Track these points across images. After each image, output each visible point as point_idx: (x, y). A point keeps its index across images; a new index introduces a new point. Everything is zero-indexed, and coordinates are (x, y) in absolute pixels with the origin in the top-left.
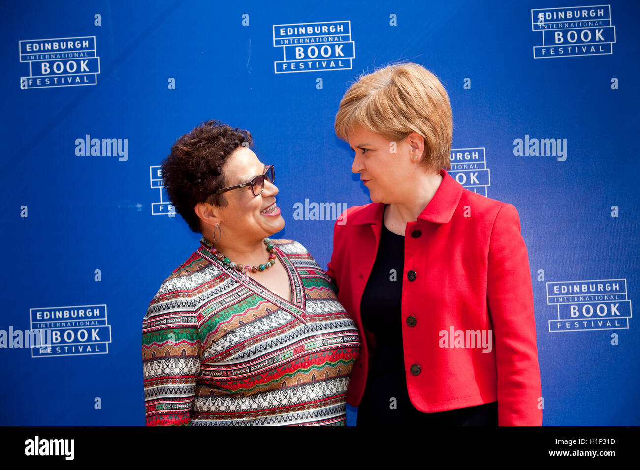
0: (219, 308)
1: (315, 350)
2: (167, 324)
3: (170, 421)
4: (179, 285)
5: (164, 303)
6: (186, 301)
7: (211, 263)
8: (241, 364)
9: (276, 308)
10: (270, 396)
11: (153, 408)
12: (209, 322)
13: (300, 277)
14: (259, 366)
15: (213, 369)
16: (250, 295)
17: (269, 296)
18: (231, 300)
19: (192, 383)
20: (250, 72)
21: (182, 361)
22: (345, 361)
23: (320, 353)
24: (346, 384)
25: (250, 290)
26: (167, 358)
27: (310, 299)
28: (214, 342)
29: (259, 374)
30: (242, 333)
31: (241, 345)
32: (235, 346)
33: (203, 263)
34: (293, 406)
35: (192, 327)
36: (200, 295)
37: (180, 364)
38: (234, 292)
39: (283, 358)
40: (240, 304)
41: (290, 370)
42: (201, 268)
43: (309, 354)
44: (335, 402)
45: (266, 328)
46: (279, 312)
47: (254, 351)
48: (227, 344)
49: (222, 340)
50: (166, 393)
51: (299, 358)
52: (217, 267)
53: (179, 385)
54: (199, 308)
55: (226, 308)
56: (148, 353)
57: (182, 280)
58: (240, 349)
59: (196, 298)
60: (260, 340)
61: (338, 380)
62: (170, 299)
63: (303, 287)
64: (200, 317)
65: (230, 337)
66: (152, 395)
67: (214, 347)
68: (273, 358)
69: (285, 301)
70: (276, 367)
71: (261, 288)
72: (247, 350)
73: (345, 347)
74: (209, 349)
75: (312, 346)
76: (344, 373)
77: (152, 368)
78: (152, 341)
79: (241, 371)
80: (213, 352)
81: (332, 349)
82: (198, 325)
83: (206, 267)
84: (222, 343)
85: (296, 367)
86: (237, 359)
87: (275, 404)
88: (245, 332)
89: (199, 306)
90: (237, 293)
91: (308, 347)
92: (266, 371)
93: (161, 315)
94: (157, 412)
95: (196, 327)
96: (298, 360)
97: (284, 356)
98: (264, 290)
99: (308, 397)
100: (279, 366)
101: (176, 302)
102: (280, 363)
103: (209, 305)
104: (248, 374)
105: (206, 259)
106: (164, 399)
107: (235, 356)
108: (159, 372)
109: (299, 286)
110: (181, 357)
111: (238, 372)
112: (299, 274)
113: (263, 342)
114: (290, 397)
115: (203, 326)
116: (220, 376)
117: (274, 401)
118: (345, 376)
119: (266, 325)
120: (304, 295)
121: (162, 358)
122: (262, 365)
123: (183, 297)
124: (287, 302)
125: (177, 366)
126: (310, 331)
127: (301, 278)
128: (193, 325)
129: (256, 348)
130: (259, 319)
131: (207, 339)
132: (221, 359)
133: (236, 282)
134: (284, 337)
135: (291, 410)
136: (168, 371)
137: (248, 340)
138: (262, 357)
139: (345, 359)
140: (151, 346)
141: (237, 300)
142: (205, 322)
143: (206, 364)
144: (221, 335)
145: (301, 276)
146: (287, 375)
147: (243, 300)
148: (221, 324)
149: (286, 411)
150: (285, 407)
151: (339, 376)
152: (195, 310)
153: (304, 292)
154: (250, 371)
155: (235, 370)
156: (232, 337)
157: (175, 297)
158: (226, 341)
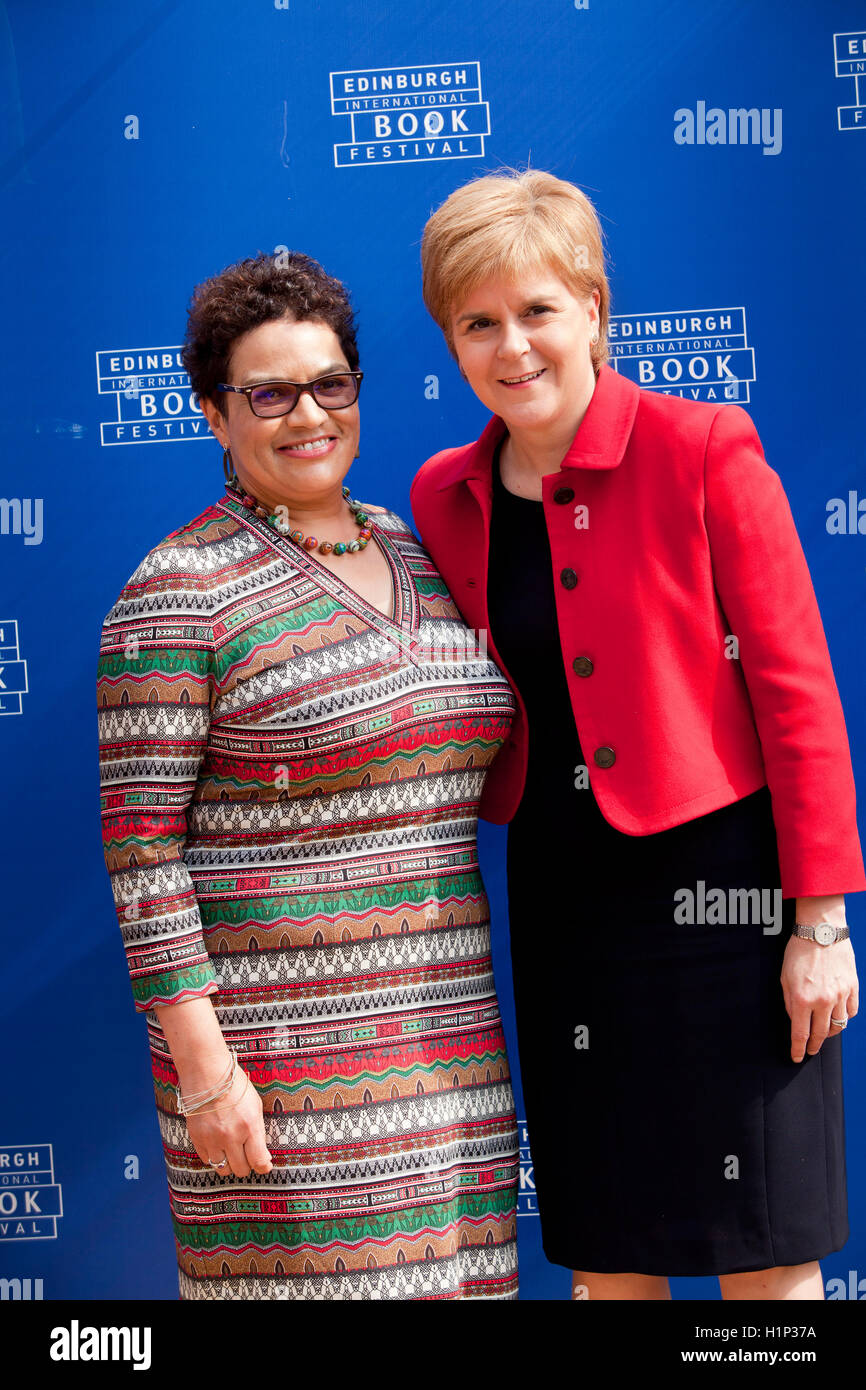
0: (257, 617)
1: (432, 715)
2: (154, 638)
3: (154, 827)
4: (182, 563)
5: (151, 596)
6: (195, 597)
7: (244, 528)
8: (290, 731)
9: (364, 627)
10: (336, 801)
11: (119, 800)
12: (235, 643)
13: (411, 574)
14: (325, 739)
15: (234, 737)
16: (318, 597)
17: (352, 603)
18: (280, 600)
19: (195, 755)
20: (286, 166)
21: (181, 712)
22: (484, 741)
23: (440, 723)
24: (481, 785)
25: (318, 586)
26: (153, 705)
27: (429, 618)
28: (241, 682)
29: (323, 754)
30: (298, 672)
31: (294, 695)
32: (282, 696)
33: (230, 527)
34: (376, 820)
35: (202, 649)
36: (222, 587)
37: (177, 718)
38: (286, 588)
39: (372, 728)
40: (297, 610)
41: (382, 752)
42: (225, 535)
43: (419, 724)
44: (455, 816)
45: (343, 665)
46: (369, 636)
47: (317, 710)
48: (267, 690)
49: (258, 682)
50: (148, 773)
51: (401, 730)
52: (256, 536)
53: (173, 759)
54: (218, 613)
55: (271, 617)
56: (114, 694)
57: (188, 555)
58: (291, 703)
59: (214, 592)
60: (331, 689)
61: (467, 775)
62: (163, 589)
63: (416, 593)
64: (220, 630)
65: (273, 677)
66: (117, 776)
67: (240, 694)
68: (353, 725)
69: (382, 615)
70: (358, 745)
71: (338, 584)
72: (304, 705)
73: (488, 715)
74: (229, 696)
75: (427, 708)
76: (479, 763)
77: (120, 723)
78: (122, 671)
79: (288, 746)
80: (236, 703)
81: (464, 717)
82: (214, 645)
83: (235, 534)
84: (256, 688)
85: (393, 747)
86: (284, 721)
87: (345, 817)
88: (303, 669)
89: (218, 607)
90: (292, 589)
91: (418, 708)
92: (337, 751)
93: (144, 620)
94: (129, 808)
95: (210, 650)
96: (398, 734)
97: (374, 725)
98: (343, 589)
99: (407, 804)
100: (364, 743)
101: (175, 596)
102: (365, 737)
103: (239, 607)
104: (303, 753)
105: (234, 519)
106: (143, 784)
107: (281, 715)
108: (135, 731)
109: (409, 591)
110: (178, 705)
111: (283, 746)
112: (408, 568)
113: (336, 694)
114: (374, 804)
115: (225, 648)
116: (248, 751)
117: (342, 811)
118: (479, 769)
119: (346, 659)
120: (418, 607)
121: (143, 705)
122: (330, 738)
123: (189, 588)
124: (386, 618)
125: (171, 721)
126: (424, 678)
127: (413, 576)
128: (205, 643)
129: (322, 702)
130: (332, 646)
131: (229, 675)
132: (252, 718)
133: (292, 568)
134: (376, 687)
135: (372, 828)
136: (152, 730)
137: (308, 686)
138: (333, 722)
139: (486, 738)
140: (120, 680)
141: (293, 602)
142: (228, 641)
143: (221, 725)
144: (256, 670)
145: (413, 572)
146: (374, 761)
147: (304, 603)
148: (258, 648)
149: (362, 831)
150: (363, 822)
151: (470, 769)
152: (210, 615)
153: (417, 602)
154: (307, 747)
155: (277, 742)
156: (278, 678)
157: (174, 586)
158: (264, 683)
